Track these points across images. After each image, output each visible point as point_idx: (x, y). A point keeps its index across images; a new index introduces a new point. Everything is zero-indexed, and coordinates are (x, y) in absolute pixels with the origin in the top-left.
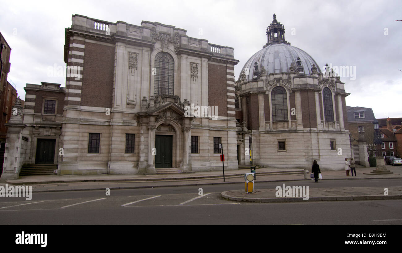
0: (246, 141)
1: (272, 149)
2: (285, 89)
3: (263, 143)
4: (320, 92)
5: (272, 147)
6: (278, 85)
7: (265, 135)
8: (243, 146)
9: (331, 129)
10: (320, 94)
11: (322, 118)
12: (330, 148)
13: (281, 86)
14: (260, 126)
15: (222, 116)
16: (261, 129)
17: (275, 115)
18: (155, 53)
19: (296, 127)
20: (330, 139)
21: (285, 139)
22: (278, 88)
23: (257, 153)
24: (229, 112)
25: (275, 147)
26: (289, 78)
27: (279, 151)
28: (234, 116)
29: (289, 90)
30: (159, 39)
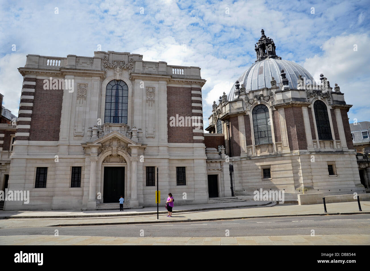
0: (225, 170)
1: (255, 177)
2: (267, 107)
3: (246, 172)
4: (309, 107)
5: (255, 175)
6: (259, 103)
7: (247, 161)
8: (222, 175)
9: (328, 149)
10: (309, 109)
11: (314, 137)
12: (328, 173)
13: (262, 104)
14: (241, 151)
15: (187, 143)
16: (242, 155)
17: (258, 138)
18: (107, 82)
19: (282, 149)
20: (328, 162)
21: (270, 165)
22: (259, 107)
23: (240, 183)
24: (195, 138)
25: (259, 175)
26: (271, 94)
27: (264, 179)
28: (201, 142)
29: (272, 107)
30: (111, 67)
